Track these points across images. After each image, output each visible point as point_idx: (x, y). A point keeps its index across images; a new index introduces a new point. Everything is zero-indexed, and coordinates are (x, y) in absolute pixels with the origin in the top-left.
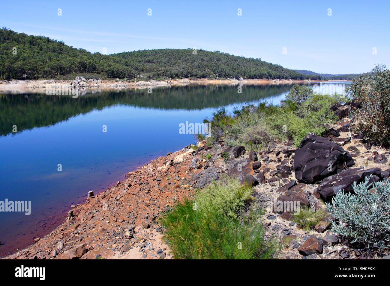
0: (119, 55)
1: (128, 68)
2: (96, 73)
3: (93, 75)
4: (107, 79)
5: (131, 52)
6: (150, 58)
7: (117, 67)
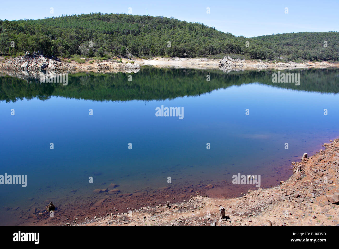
0: (259, 38)
1: (270, 51)
2: (240, 54)
3: (238, 55)
4: (250, 60)
5: (270, 36)
6: (289, 41)
7: (259, 49)
